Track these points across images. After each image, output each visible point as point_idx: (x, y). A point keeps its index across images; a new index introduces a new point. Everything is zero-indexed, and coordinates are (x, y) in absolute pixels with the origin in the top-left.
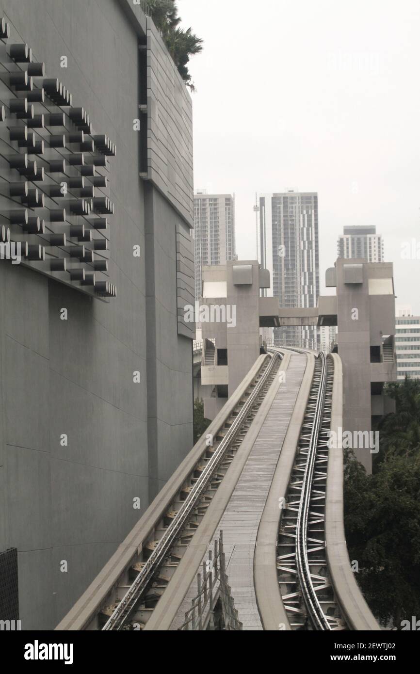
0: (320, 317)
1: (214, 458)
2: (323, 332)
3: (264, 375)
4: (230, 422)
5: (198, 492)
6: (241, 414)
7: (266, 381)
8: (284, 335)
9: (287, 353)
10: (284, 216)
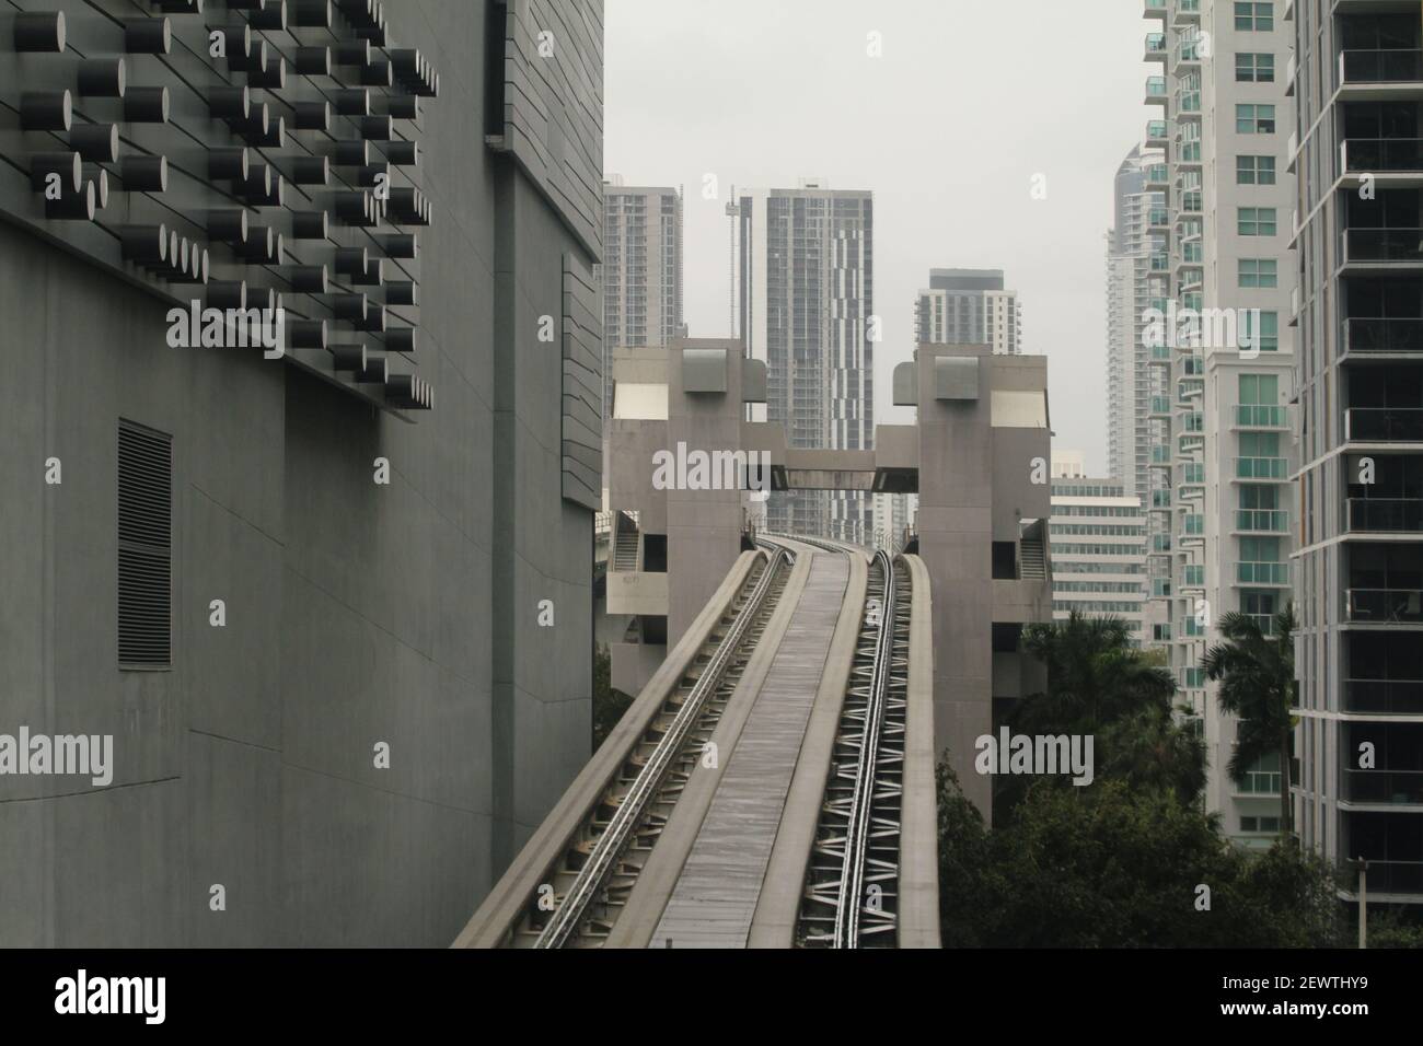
0: (879, 472)
1: (644, 779)
2: (879, 506)
3: (754, 596)
4: (678, 700)
5: (608, 853)
6: (702, 683)
7: (758, 611)
8: (790, 509)
9: (802, 551)
10: (795, 241)
